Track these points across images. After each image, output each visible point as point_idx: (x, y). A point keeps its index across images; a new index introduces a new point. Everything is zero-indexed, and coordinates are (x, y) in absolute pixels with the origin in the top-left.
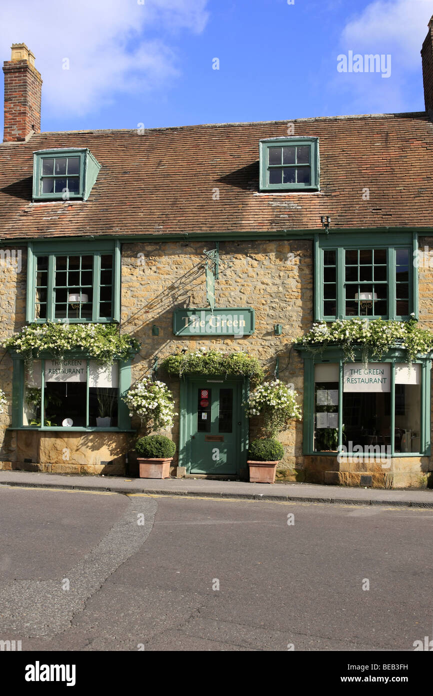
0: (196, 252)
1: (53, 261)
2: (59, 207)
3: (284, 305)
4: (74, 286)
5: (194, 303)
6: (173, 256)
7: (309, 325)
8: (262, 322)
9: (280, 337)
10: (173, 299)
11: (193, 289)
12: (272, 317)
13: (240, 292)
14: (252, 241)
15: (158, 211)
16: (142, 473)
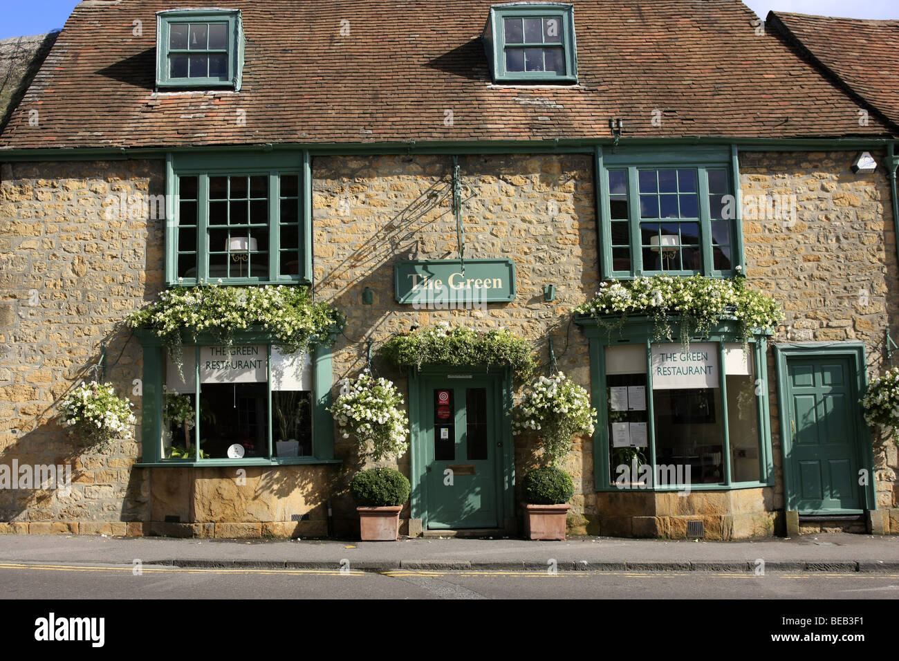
0: (424, 171)
1: (205, 183)
2: (200, 100)
3: (555, 254)
4: (239, 225)
5: (424, 252)
6: (390, 178)
7: (594, 285)
8: (525, 281)
9: (552, 304)
10: (392, 245)
11: (422, 230)
12: (540, 273)
13: (492, 234)
14: (506, 155)
15: (356, 108)
16: (365, 534)
